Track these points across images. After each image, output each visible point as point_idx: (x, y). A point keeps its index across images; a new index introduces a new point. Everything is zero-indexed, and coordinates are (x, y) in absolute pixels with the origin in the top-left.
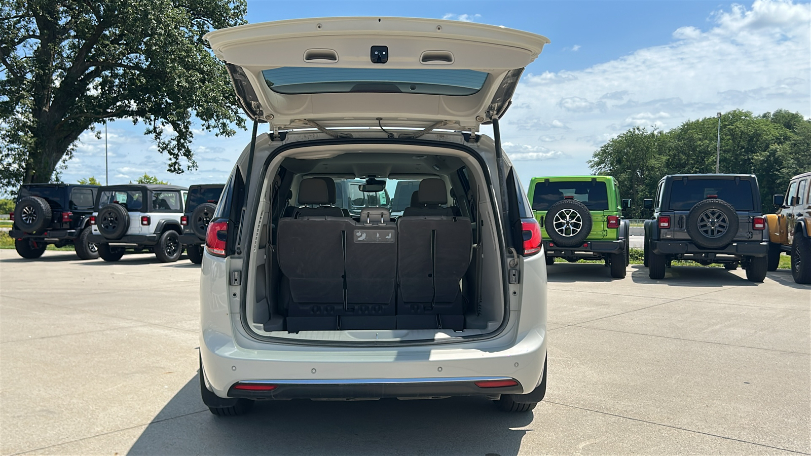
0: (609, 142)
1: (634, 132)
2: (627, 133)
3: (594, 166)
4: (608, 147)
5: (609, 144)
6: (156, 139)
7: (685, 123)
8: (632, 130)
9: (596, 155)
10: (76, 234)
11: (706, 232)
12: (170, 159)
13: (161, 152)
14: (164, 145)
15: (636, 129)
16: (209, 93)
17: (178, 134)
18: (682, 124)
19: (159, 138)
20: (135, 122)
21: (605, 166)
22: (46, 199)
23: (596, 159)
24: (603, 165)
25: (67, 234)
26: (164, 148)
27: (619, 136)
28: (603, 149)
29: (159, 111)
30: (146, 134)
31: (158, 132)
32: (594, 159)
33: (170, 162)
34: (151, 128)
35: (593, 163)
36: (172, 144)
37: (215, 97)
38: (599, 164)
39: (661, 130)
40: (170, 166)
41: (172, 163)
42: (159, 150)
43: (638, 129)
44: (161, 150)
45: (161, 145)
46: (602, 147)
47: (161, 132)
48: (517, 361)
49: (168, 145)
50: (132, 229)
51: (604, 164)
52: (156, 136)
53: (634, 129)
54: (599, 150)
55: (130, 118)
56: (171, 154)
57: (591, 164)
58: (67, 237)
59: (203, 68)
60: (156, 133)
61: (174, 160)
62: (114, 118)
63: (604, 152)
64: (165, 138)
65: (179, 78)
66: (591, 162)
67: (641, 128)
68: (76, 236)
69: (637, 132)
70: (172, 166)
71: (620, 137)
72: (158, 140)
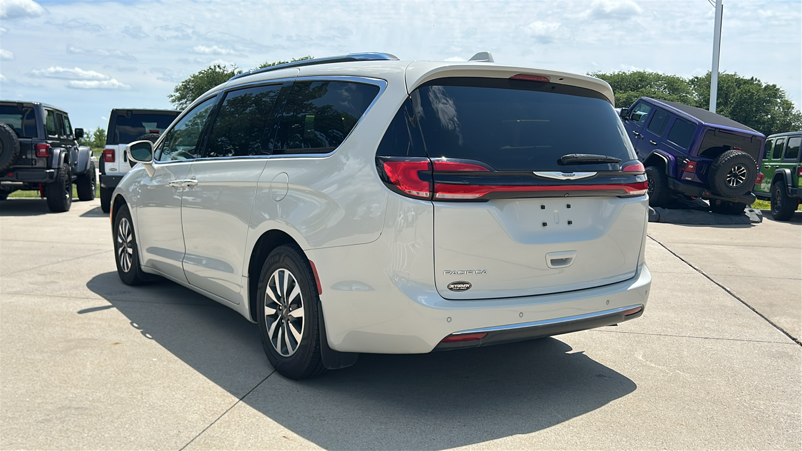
0: (190, 78)
1: (215, 69)
2: (208, 70)
3: (175, 101)
4: (189, 82)
5: (190, 80)
7: (263, 65)
8: (213, 67)
9: (177, 90)
15: (217, 67)
18: (260, 66)
21: (186, 102)
23: (178, 94)
24: (184, 101)
27: (200, 73)
28: (184, 84)
32: (175, 94)
35: (174, 98)
38: (180, 99)
39: (241, 70)
43: (219, 66)
46: (184, 82)
51: (186, 100)
53: (215, 67)
54: (181, 84)
57: (172, 98)
63: (185, 87)
66: (172, 96)
67: (221, 66)
69: (218, 70)
71: (202, 73)
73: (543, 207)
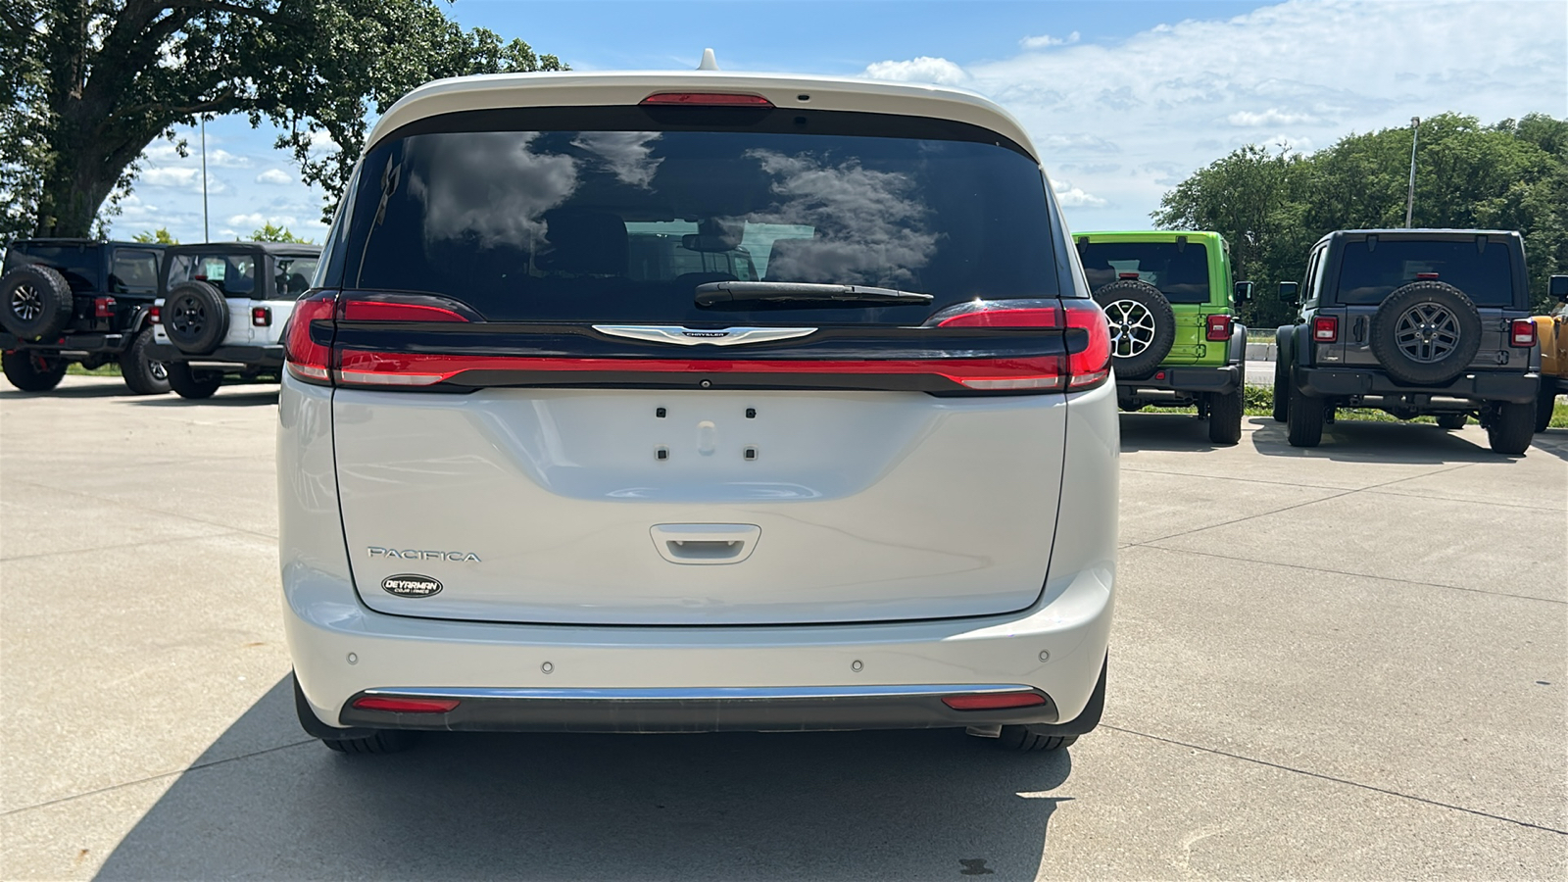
0: (1194, 175)
1: (1244, 156)
2: (1230, 158)
3: (1163, 222)
4: (1191, 185)
5: (1194, 180)
6: (298, 157)
7: (1345, 139)
8: (1239, 152)
9: (1167, 202)
10: (122, 342)
11: (1412, 350)
12: (327, 198)
13: (309, 184)
14: (315, 171)
15: (1247, 150)
16: (400, 64)
17: (340, 149)
18: (1339, 142)
19: (304, 157)
20: (255, 121)
21: (1186, 223)
22: (62, 271)
23: (1168, 209)
24: (1180, 221)
25: (105, 343)
26: (314, 175)
27: (1214, 164)
28: (1181, 188)
29: (303, 102)
30: (278, 146)
31: (301, 143)
32: (1163, 209)
33: (326, 204)
34: (288, 135)
35: (1161, 216)
36: (329, 168)
37: (412, 73)
38: (1172, 218)
39: (1297, 152)
40: (326, 211)
41: (330, 207)
42: (304, 180)
43: (1251, 149)
44: (308, 180)
45: (308, 170)
46: (1180, 186)
47: (308, 144)
48: (1045, 647)
49: (321, 171)
50: (234, 333)
51: (1183, 220)
52: (298, 152)
53: (1244, 150)
54: (1175, 190)
55: (245, 115)
56: (328, 187)
57: (1157, 218)
58: (105, 348)
59: (389, 13)
60: (298, 145)
61: (333, 200)
62: (212, 113)
63: (1184, 194)
64: (315, 156)
65: (341, 34)
66: (1157, 214)
67: (1257, 148)
68: (123, 345)
69: (1249, 155)
70: (330, 212)
71: (1216, 165)
72: (303, 160)
73: (661, 413)
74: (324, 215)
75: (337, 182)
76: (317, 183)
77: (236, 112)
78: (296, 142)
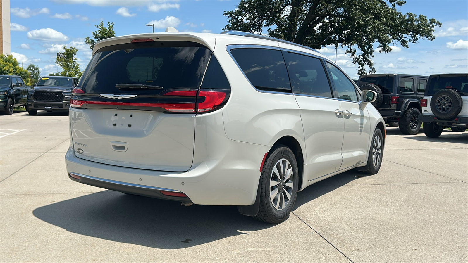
6: (352, 56)
12: (359, 67)
13: (355, 63)
14: (356, 59)
16: (376, 26)
17: (363, 53)
19: (354, 56)
20: (337, 47)
26: (356, 61)
29: (349, 40)
30: (346, 53)
31: (353, 52)
33: (359, 69)
34: (349, 50)
36: (360, 58)
37: (379, 29)
40: (359, 71)
41: (360, 69)
42: (353, 62)
44: (354, 62)
45: (355, 59)
47: (355, 52)
49: (358, 59)
52: (352, 54)
55: (334, 45)
56: (360, 64)
59: (375, 11)
60: (352, 52)
61: (361, 68)
62: (325, 45)
64: (357, 55)
70: (360, 71)
72: (353, 56)
74: (358, 72)
75: (362, 62)
76: (357, 63)
77: (332, 44)
78: (351, 52)
